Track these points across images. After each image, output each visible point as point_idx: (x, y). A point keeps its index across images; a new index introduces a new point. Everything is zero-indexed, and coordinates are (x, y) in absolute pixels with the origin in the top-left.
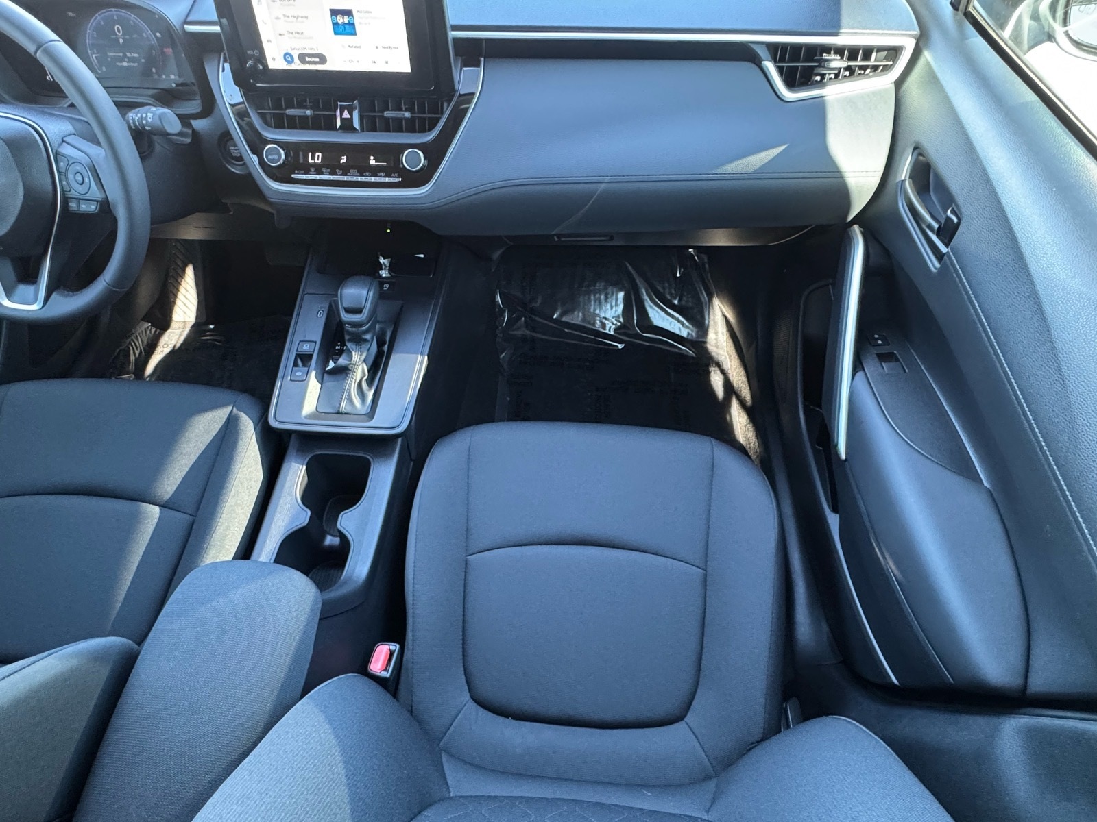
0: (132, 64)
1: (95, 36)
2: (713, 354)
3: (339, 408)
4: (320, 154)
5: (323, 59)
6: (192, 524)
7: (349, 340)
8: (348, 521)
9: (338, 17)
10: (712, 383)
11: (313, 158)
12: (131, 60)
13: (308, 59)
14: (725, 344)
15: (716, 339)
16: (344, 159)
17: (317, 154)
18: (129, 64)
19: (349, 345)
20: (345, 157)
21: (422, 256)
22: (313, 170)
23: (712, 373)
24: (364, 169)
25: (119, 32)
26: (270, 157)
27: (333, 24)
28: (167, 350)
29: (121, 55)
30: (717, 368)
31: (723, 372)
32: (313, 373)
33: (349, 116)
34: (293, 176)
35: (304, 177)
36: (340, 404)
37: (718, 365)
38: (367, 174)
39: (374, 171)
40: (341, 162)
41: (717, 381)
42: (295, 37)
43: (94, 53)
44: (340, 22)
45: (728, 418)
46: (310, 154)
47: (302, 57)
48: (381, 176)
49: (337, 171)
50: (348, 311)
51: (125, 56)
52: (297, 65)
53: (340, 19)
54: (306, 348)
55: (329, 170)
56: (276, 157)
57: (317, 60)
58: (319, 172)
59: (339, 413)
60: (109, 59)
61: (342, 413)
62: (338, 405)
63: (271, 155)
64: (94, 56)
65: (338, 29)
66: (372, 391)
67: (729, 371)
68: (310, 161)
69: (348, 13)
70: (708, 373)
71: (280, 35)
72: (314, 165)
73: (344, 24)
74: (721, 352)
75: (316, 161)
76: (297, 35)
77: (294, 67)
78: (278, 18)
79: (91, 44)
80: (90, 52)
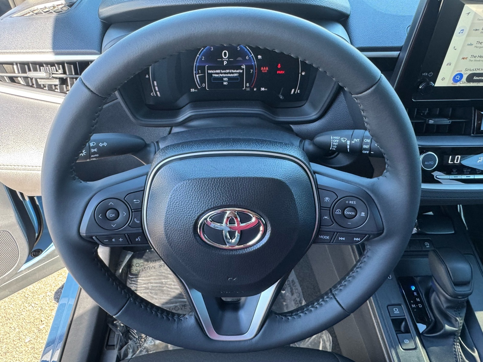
1: (203, 59)
4: (459, 157)
11: (453, 160)
13: (475, 78)
16: (480, 160)
17: (456, 157)
22: (454, 171)
25: (225, 55)
26: (426, 163)
32: (418, 340)
40: (478, 162)
43: (198, 73)
46: (450, 157)
47: (470, 77)
50: (458, 284)
52: (463, 83)
54: (397, 312)
56: (431, 163)
58: (460, 172)
63: (428, 161)
64: (197, 76)
68: (450, 162)
71: (463, 58)
72: (453, 166)
75: (455, 162)
76: (479, 59)
77: (458, 84)
78: (471, 45)
79: (198, 67)
80: (194, 72)
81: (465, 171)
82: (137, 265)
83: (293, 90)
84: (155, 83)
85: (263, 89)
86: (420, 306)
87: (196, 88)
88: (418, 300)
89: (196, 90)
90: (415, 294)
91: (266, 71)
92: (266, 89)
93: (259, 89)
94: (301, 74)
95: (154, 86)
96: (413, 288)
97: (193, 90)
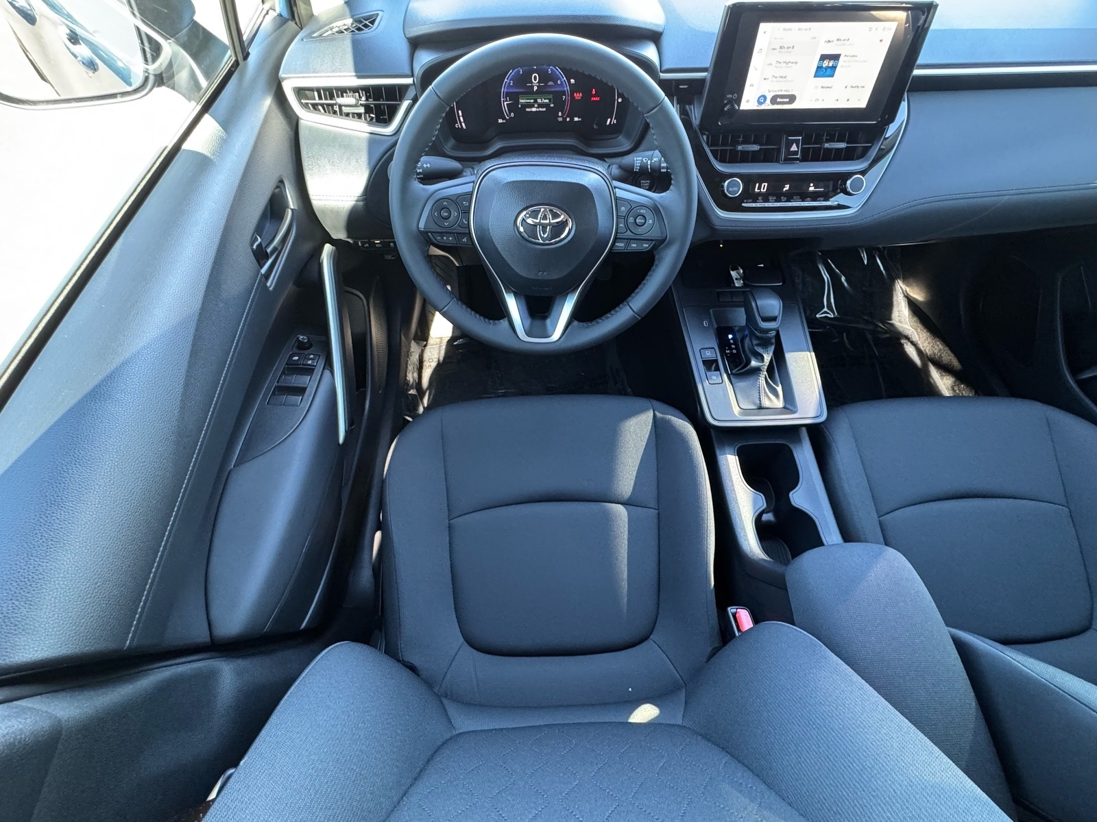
0: (541, 109)
1: (511, 84)
2: (901, 330)
3: (761, 404)
4: (766, 184)
5: (792, 98)
6: (659, 514)
7: (758, 345)
8: (798, 498)
9: (825, 62)
10: (908, 353)
11: (759, 188)
12: (540, 106)
13: (779, 100)
14: (907, 320)
15: (899, 316)
16: (787, 187)
17: (763, 184)
18: (538, 110)
19: (760, 350)
20: (788, 186)
21: (762, 265)
22: (760, 199)
23: (905, 345)
24: (804, 196)
25: (535, 80)
26: (730, 189)
27: (818, 67)
28: (434, 364)
29: (532, 101)
30: (907, 341)
31: (913, 344)
32: (725, 376)
33: (796, 149)
34: (743, 204)
35: (754, 205)
36: (760, 401)
37: (907, 338)
38: (808, 199)
39: (815, 197)
40: (784, 190)
41: (911, 351)
42: (777, 81)
43: (506, 101)
44: (824, 66)
45: (932, 381)
46: (757, 185)
47: (774, 100)
48: (820, 201)
49: (782, 198)
50: (766, 319)
51: (536, 101)
52: (768, 106)
53: (826, 63)
54: (709, 355)
55: (775, 198)
56: (735, 189)
57: (787, 100)
58: (766, 200)
59: (760, 408)
60: (520, 106)
61: (763, 408)
62: (758, 402)
63: (732, 187)
64: (505, 103)
65: (821, 72)
66: (780, 385)
67: (919, 342)
68: (756, 190)
69: (836, 57)
70: (902, 345)
71: (765, 79)
72: (760, 194)
73: (828, 67)
74: (906, 326)
75: (762, 190)
76: (780, 79)
77: (763, 107)
78: (771, 64)
79: (506, 92)
80: (502, 100)
81: (770, 198)
82: (431, 360)
83: (609, 120)
84: (460, 112)
85: (576, 119)
86: (734, 351)
87: (504, 118)
88: (733, 346)
89: (505, 121)
90: (732, 341)
91: (580, 98)
92: (580, 119)
93: (572, 119)
94: (618, 101)
95: (459, 117)
96: (730, 336)
97: (500, 121)
